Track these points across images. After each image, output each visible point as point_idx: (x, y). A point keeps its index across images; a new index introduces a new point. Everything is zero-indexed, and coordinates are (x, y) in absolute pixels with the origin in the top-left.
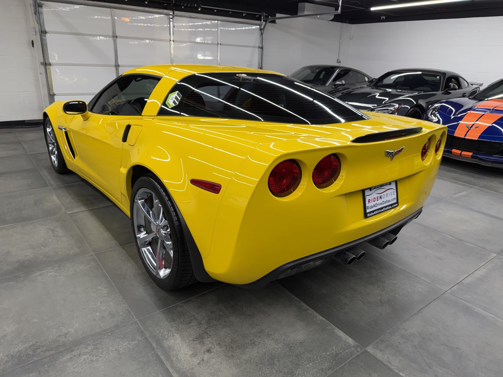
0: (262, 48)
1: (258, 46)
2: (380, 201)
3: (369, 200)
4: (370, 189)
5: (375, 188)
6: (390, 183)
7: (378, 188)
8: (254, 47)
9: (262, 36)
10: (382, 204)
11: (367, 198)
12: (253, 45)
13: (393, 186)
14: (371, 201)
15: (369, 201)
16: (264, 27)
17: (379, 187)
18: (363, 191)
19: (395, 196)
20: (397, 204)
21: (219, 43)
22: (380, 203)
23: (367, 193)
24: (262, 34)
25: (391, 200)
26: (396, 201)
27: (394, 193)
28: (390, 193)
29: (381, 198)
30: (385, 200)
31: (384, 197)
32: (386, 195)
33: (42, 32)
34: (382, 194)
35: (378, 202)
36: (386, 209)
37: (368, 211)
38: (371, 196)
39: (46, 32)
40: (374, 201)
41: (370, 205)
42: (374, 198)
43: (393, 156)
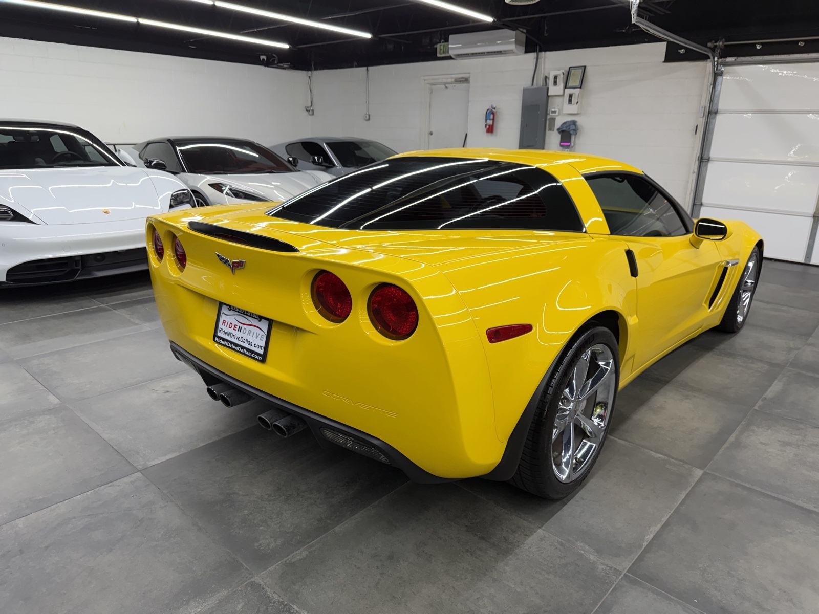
2: (239, 334)
3: (224, 320)
4: (230, 307)
5: (235, 311)
6: (260, 318)
7: (238, 312)
10: (239, 339)
11: (223, 317)
13: (264, 326)
15: (223, 323)
17: (240, 311)
18: (221, 304)
19: (263, 344)
20: (260, 358)
22: (236, 336)
23: (225, 310)
25: (253, 345)
26: (261, 352)
27: (261, 337)
28: (255, 334)
29: (240, 329)
30: (245, 337)
31: (244, 332)
32: (249, 333)
33: (709, 113)
34: (244, 326)
35: (234, 333)
36: (242, 351)
37: (219, 334)
38: (228, 318)
39: (716, 112)
40: (229, 327)
41: (223, 328)
42: (231, 323)
43: (231, 268)
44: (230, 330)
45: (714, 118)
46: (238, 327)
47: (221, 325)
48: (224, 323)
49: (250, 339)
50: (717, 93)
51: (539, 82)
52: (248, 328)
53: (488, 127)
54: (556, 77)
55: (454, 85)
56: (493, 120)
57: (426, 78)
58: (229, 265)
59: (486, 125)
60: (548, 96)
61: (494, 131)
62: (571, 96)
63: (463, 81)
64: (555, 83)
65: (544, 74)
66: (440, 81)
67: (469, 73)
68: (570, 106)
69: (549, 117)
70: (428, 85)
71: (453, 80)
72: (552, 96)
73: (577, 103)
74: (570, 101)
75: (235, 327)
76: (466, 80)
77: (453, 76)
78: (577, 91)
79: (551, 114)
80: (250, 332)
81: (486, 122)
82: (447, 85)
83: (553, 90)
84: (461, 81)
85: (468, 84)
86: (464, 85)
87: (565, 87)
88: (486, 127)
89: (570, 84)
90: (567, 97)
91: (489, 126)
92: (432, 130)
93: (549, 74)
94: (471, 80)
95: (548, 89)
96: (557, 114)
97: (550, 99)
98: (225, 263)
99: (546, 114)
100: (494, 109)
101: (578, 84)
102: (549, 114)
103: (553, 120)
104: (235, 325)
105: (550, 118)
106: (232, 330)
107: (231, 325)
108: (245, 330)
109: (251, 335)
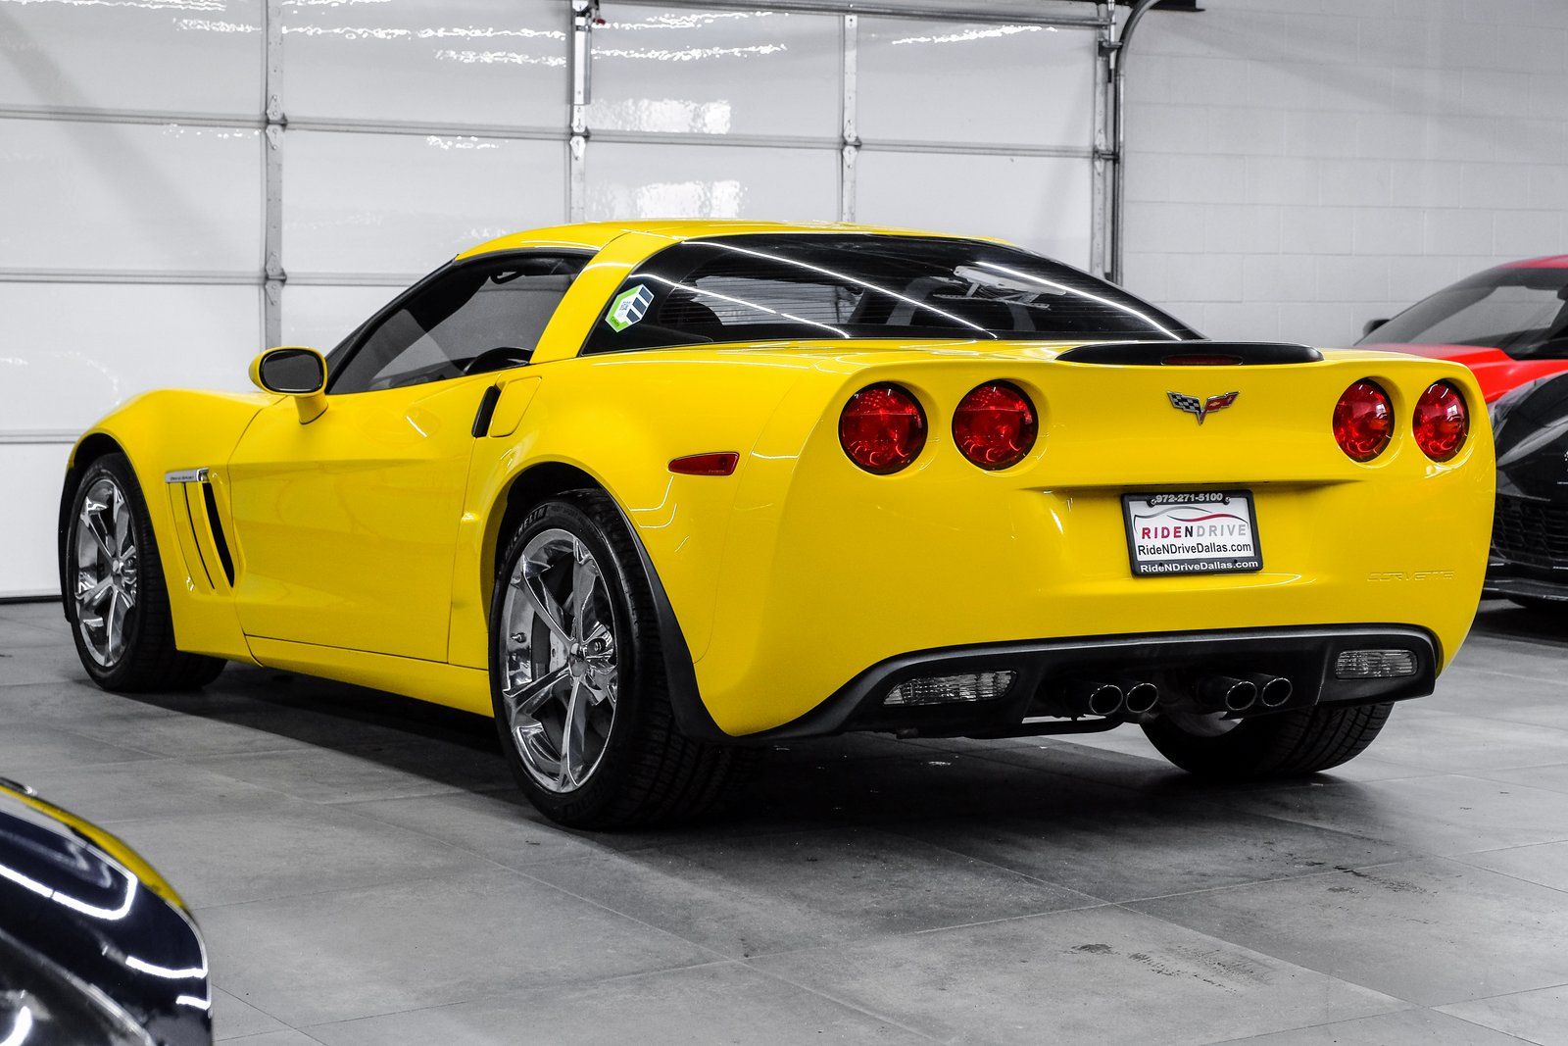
0: (1115, 158)
1: (1085, 143)
2: (1188, 541)
3: (1144, 529)
5: (1167, 503)
6: (1224, 500)
7: (1176, 503)
8: (1065, 152)
9: (1111, 87)
10: (1193, 549)
11: (1138, 526)
12: (1054, 140)
13: (1238, 507)
14: (1152, 534)
15: (1144, 533)
16: (1123, 38)
18: (1124, 494)
19: (1247, 539)
20: (1256, 565)
21: (851, 140)
22: (1184, 548)
24: (1112, 76)
25: (1229, 548)
26: (1250, 553)
27: (1240, 529)
28: (1225, 528)
29: (1189, 532)
30: (1206, 541)
31: (1201, 533)
32: (1211, 531)
34: (1195, 525)
35: (1178, 542)
36: (1211, 567)
38: (1155, 522)
40: (1163, 537)
41: (1148, 543)
42: (1163, 529)
43: (1200, 412)
44: (1167, 542)
46: (1183, 531)
47: (1138, 540)
48: (1148, 534)
49: (1219, 541)
52: (1205, 524)
58: (1198, 409)
75: (1176, 532)
80: (1213, 530)
104: (1176, 528)
106: (1171, 540)
107: (1166, 531)
108: (1201, 529)
109: (1218, 532)
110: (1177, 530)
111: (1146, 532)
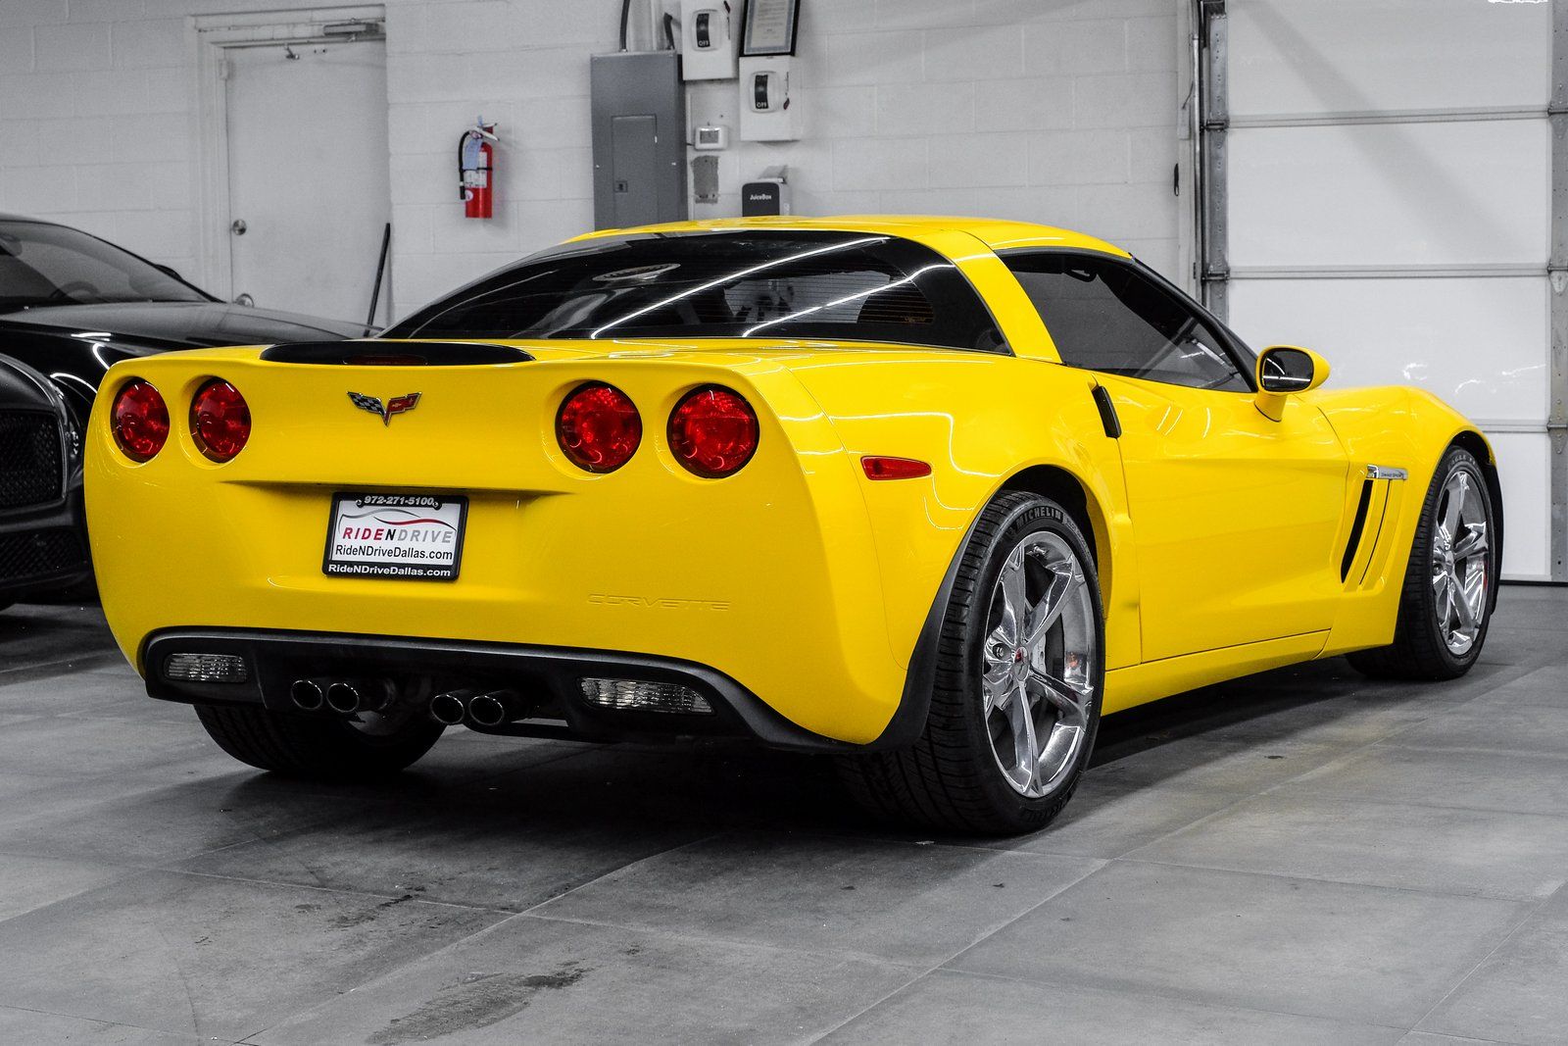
2: (386, 544)
3: (347, 529)
5: (374, 504)
6: (440, 504)
7: (384, 504)
10: (390, 553)
11: (343, 524)
13: (452, 513)
14: (353, 535)
15: (346, 533)
17: (388, 503)
18: (334, 501)
19: (451, 547)
20: (448, 573)
22: (382, 550)
23: (346, 508)
25: (427, 554)
26: (449, 562)
27: (445, 536)
28: (429, 536)
29: (391, 535)
30: (404, 545)
31: (403, 537)
32: (413, 535)
33: (1204, 128)
34: (399, 528)
35: (376, 544)
36: (402, 572)
37: (336, 557)
38: (359, 521)
39: (1223, 126)
40: (363, 538)
41: (347, 543)
42: (366, 530)
43: (383, 413)
44: (365, 543)
45: (1221, 143)
46: (385, 533)
47: (339, 539)
49: (418, 546)
50: (1217, 67)
51: (645, 38)
52: (410, 528)
53: (470, 195)
54: (703, 20)
55: (319, 47)
56: (489, 169)
57: (204, 22)
58: (380, 409)
59: (463, 190)
60: (682, 83)
61: (494, 210)
62: (761, 81)
63: (357, 33)
64: (703, 38)
65: (660, 7)
66: (264, 33)
67: (382, 5)
68: (762, 116)
69: (691, 155)
70: (213, 47)
71: (318, 30)
72: (694, 82)
73: (786, 105)
74: (761, 99)
75: (377, 534)
76: (373, 32)
77: (318, 15)
78: (777, 66)
79: (699, 145)
80: (416, 535)
81: (462, 179)
82: (295, 50)
83: (699, 64)
84: (349, 34)
85: (376, 46)
86: (360, 49)
87: (741, 53)
88: (463, 196)
89: (757, 40)
90: (747, 88)
91: (475, 191)
92: (241, 215)
93: (679, 6)
94: (391, 30)
95: (680, 58)
96: (721, 143)
97: (690, 93)
98: (369, 408)
99: (683, 145)
100: (490, 130)
101: (781, 40)
102: (693, 145)
103: (708, 166)
104: (378, 530)
105: (698, 160)
106: (371, 542)
107: (367, 533)
108: (404, 533)
109: (421, 538)
110: (379, 532)
111: (348, 533)
